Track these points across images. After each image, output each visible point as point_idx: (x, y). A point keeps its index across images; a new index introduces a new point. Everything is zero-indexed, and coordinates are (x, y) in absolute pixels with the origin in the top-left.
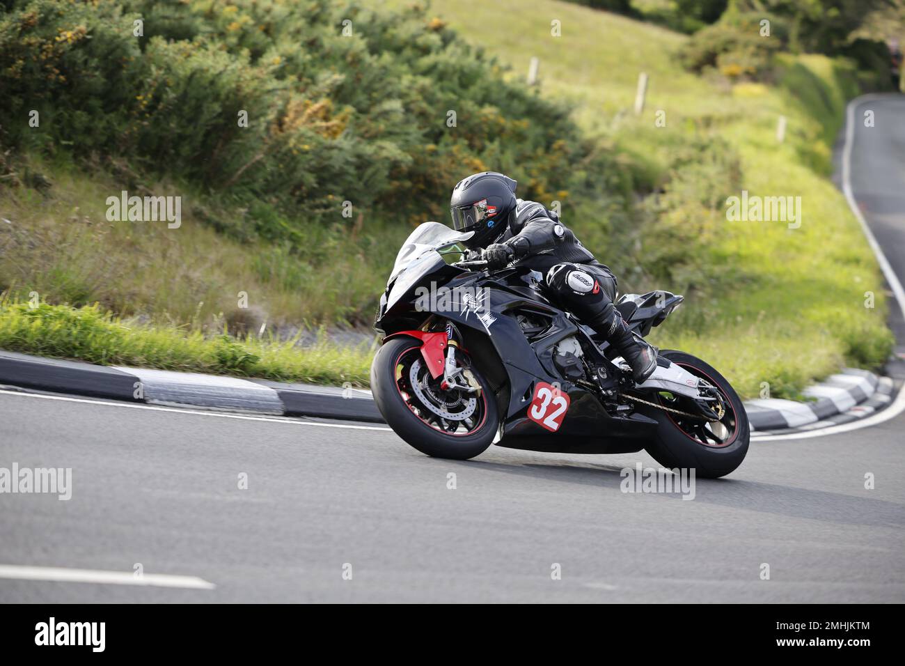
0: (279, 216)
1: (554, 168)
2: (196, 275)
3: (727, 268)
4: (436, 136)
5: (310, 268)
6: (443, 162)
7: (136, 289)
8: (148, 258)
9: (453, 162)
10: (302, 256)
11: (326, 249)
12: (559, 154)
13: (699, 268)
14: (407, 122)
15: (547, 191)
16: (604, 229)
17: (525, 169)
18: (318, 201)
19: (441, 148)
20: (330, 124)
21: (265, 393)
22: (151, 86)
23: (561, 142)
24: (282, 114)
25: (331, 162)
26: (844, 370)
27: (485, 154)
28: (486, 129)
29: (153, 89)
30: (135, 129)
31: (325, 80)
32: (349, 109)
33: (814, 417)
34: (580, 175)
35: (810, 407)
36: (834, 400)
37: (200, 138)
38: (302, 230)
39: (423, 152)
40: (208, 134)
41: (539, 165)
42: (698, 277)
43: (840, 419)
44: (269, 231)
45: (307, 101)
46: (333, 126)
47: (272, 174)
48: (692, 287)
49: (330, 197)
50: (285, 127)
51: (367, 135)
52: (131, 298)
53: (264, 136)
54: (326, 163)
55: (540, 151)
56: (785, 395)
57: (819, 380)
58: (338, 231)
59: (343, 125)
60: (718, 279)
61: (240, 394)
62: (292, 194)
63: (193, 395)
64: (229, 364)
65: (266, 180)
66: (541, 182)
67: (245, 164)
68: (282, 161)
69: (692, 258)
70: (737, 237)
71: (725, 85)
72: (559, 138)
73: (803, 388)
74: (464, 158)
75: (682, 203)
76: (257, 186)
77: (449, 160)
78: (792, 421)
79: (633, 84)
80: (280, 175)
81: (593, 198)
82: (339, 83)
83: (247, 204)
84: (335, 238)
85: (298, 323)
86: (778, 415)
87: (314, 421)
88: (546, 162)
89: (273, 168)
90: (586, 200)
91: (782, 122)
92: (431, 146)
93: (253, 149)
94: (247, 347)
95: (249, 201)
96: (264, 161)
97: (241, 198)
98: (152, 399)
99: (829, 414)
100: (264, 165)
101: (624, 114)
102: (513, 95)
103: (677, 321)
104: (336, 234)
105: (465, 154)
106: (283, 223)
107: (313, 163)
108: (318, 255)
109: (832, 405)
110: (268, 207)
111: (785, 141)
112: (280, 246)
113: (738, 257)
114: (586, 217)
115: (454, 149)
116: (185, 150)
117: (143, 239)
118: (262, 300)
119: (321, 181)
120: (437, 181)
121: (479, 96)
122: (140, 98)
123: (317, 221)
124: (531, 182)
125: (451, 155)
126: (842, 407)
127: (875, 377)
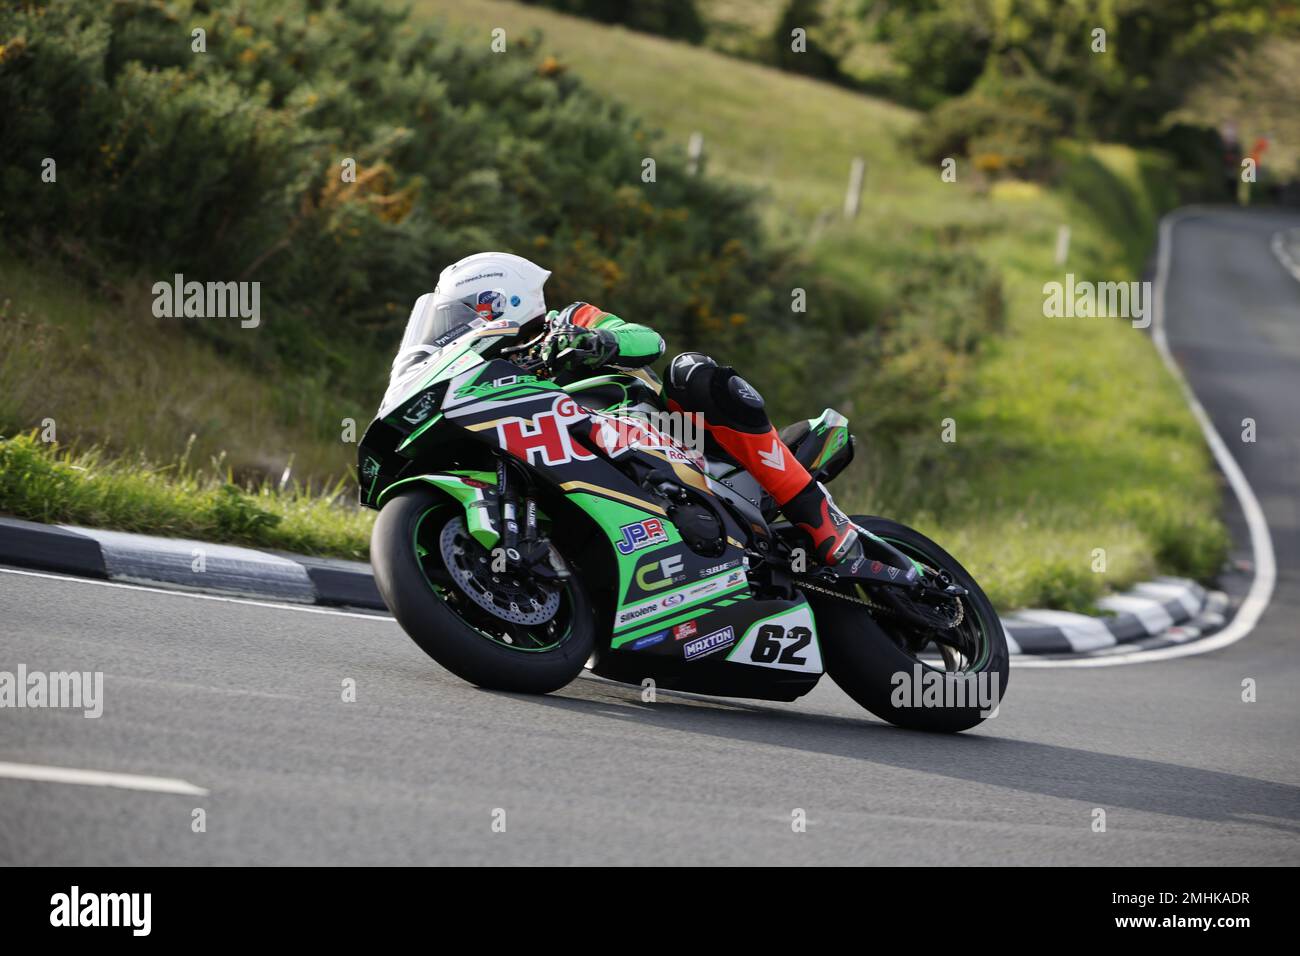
0: (312, 333)
1: (724, 281)
2: (186, 410)
3: (982, 436)
4: (549, 227)
5: (357, 409)
6: (560, 265)
8: (115, 385)
9: (574, 265)
10: (346, 391)
12: (732, 261)
14: (505, 204)
15: (714, 314)
16: (799, 376)
17: (682, 279)
18: (370, 313)
19: (557, 245)
20: (390, 200)
21: (288, 570)
22: (121, 131)
23: (736, 243)
24: (319, 183)
25: (392, 256)
26: (1156, 578)
27: (623, 254)
28: (624, 220)
29: (125, 136)
30: (97, 195)
31: (384, 137)
32: (418, 181)
33: (1110, 639)
34: (763, 296)
35: (1105, 623)
36: (1142, 617)
37: (194, 213)
38: (347, 355)
39: (530, 248)
40: (206, 208)
41: (702, 275)
43: (1149, 643)
44: (297, 353)
45: (358, 166)
46: (395, 203)
47: (303, 271)
48: (928, 464)
49: (390, 306)
50: (322, 202)
51: (447, 220)
53: (291, 214)
54: (384, 257)
55: (704, 256)
56: (1069, 605)
57: (1122, 587)
59: (409, 203)
61: (250, 570)
62: (332, 301)
63: (180, 568)
64: (234, 526)
65: (294, 280)
66: (705, 300)
67: (262, 254)
68: (317, 252)
69: (929, 423)
70: (996, 392)
71: (980, 182)
72: (733, 237)
73: (1097, 597)
74: (591, 259)
75: (915, 343)
76: (279, 289)
77: (569, 263)
78: (1078, 643)
79: (840, 179)
80: (315, 273)
81: (783, 329)
82: (404, 142)
86: (1056, 633)
88: (713, 272)
89: (304, 262)
90: (772, 330)
91: (1063, 236)
92: (542, 241)
93: (273, 232)
94: (263, 502)
96: (291, 249)
98: (118, 573)
99: (1132, 634)
100: (290, 257)
101: (829, 219)
102: (665, 174)
105: (592, 254)
106: (318, 343)
107: (365, 256)
109: (1138, 624)
110: (296, 319)
111: (1069, 261)
112: (312, 375)
113: (997, 422)
114: (772, 356)
115: (576, 246)
116: (173, 230)
119: (377, 285)
121: (615, 172)
122: (106, 149)
123: (369, 341)
124: (690, 299)
125: (570, 254)
126: (1152, 627)
127: (1201, 591)
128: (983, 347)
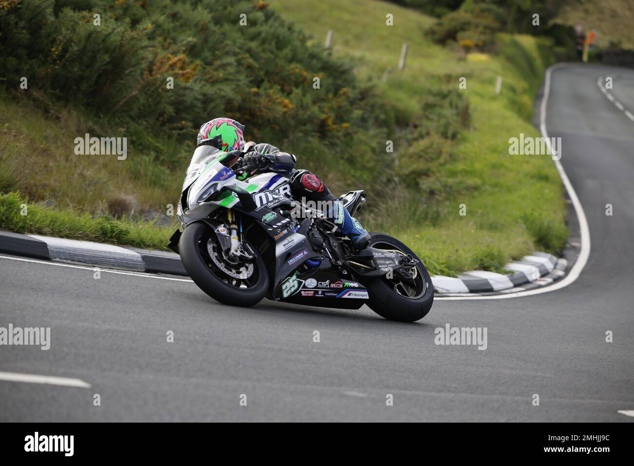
0: (148, 134)
1: (340, 107)
2: (89, 173)
3: (457, 180)
4: (258, 83)
5: (167, 171)
6: (263, 100)
7: (47, 182)
8: (56, 161)
9: (270, 101)
10: (163, 163)
11: (180, 158)
12: (343, 98)
13: (438, 180)
14: (239, 72)
15: (334, 123)
16: (373, 150)
17: (320, 107)
18: (175, 125)
19: (262, 91)
20: (185, 72)
21: (133, 256)
22: (61, 42)
23: (345, 90)
24: (152, 63)
25: (185, 98)
26: (533, 253)
27: (292, 96)
28: (293, 79)
29: (62, 43)
30: (49, 70)
31: (183, 41)
32: (198, 62)
33: (511, 284)
34: (357, 113)
35: (509, 277)
36: (526, 273)
37: (94, 78)
38: (163, 145)
39: (249, 93)
40: (100, 76)
41: (329, 105)
42: (437, 186)
43: (529, 286)
44: (140, 144)
45: (170, 56)
46: (187, 73)
47: (144, 105)
48: (432, 193)
49: (184, 122)
50: (154, 73)
51: (211, 80)
52: (43, 188)
53: (139, 78)
54: (181, 99)
55: (330, 95)
56: (492, 268)
57: (516, 259)
58: (188, 146)
59: (194, 73)
60: (451, 187)
61: (116, 256)
62: (157, 119)
63: (83, 256)
64: (109, 235)
65: (139, 109)
66: (330, 116)
67: (125, 97)
68: (150, 96)
69: (433, 173)
70: (465, 158)
71: (461, 54)
72: (344, 87)
73: (505, 264)
74: (277, 98)
75: (428, 134)
76: (133, 114)
77: (267, 100)
78: (496, 287)
79: (397, 51)
80: (149, 106)
81: (367, 129)
82: (192, 43)
83: (126, 126)
84: (186, 151)
85: (159, 209)
86: (486, 282)
87: (166, 277)
88: (334, 104)
89: (145, 101)
90: (361, 130)
91: (499, 81)
92: (255, 90)
93: (131, 87)
94: (122, 225)
95: (127, 123)
96: (138, 96)
97: (122, 121)
98: (55, 258)
99: (522, 282)
100: (138, 99)
101: (390, 72)
102: (313, 56)
103: (420, 215)
104: (186, 148)
105: (278, 96)
106: (150, 139)
107: (172, 98)
108: (174, 162)
109: (525, 277)
110: (140, 128)
111: (501, 93)
112: (147, 155)
114: (361, 142)
115: (271, 91)
116: (84, 87)
117: (53, 147)
118: (134, 192)
119: (178, 111)
120: (258, 113)
121: (290, 56)
122: (53, 49)
123: (174, 139)
124: (323, 116)
125: (268, 96)
126: (531, 278)
127: (555, 258)
128: (459, 136)
